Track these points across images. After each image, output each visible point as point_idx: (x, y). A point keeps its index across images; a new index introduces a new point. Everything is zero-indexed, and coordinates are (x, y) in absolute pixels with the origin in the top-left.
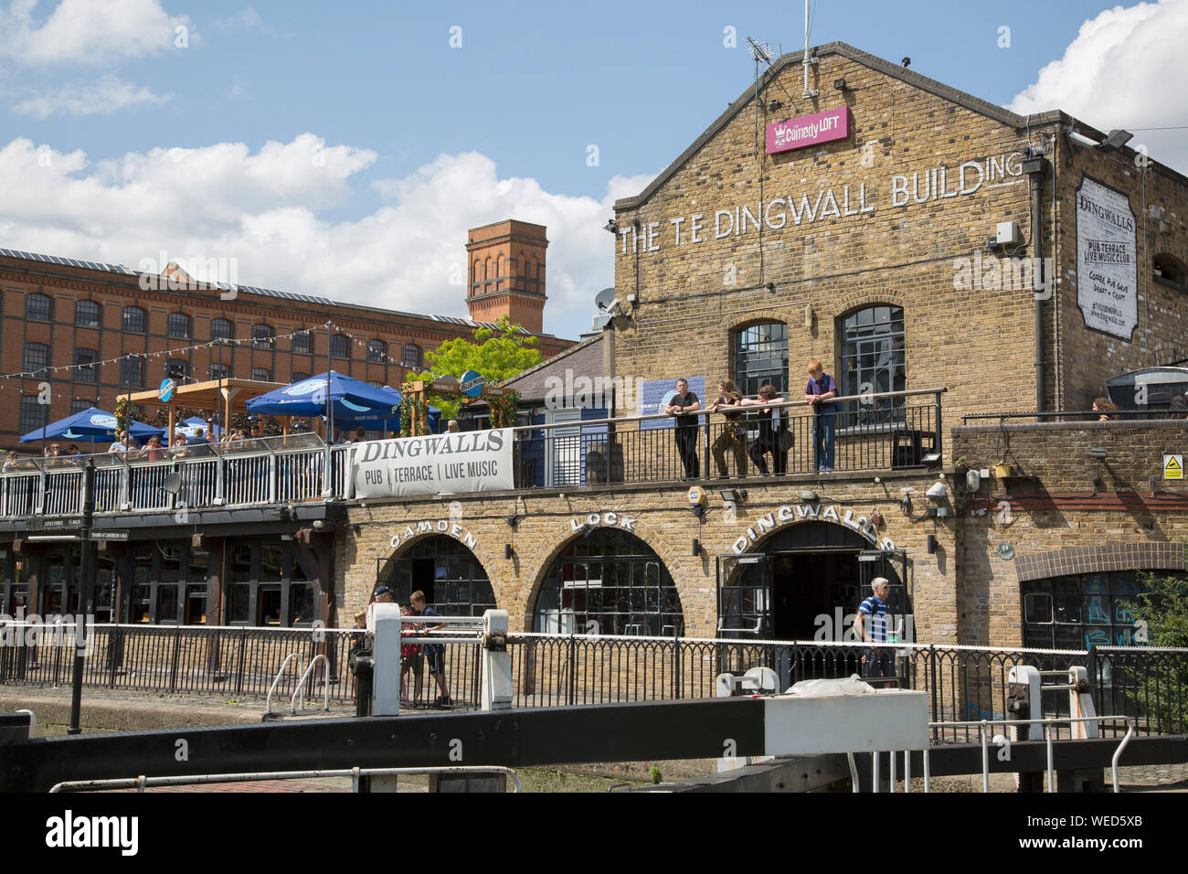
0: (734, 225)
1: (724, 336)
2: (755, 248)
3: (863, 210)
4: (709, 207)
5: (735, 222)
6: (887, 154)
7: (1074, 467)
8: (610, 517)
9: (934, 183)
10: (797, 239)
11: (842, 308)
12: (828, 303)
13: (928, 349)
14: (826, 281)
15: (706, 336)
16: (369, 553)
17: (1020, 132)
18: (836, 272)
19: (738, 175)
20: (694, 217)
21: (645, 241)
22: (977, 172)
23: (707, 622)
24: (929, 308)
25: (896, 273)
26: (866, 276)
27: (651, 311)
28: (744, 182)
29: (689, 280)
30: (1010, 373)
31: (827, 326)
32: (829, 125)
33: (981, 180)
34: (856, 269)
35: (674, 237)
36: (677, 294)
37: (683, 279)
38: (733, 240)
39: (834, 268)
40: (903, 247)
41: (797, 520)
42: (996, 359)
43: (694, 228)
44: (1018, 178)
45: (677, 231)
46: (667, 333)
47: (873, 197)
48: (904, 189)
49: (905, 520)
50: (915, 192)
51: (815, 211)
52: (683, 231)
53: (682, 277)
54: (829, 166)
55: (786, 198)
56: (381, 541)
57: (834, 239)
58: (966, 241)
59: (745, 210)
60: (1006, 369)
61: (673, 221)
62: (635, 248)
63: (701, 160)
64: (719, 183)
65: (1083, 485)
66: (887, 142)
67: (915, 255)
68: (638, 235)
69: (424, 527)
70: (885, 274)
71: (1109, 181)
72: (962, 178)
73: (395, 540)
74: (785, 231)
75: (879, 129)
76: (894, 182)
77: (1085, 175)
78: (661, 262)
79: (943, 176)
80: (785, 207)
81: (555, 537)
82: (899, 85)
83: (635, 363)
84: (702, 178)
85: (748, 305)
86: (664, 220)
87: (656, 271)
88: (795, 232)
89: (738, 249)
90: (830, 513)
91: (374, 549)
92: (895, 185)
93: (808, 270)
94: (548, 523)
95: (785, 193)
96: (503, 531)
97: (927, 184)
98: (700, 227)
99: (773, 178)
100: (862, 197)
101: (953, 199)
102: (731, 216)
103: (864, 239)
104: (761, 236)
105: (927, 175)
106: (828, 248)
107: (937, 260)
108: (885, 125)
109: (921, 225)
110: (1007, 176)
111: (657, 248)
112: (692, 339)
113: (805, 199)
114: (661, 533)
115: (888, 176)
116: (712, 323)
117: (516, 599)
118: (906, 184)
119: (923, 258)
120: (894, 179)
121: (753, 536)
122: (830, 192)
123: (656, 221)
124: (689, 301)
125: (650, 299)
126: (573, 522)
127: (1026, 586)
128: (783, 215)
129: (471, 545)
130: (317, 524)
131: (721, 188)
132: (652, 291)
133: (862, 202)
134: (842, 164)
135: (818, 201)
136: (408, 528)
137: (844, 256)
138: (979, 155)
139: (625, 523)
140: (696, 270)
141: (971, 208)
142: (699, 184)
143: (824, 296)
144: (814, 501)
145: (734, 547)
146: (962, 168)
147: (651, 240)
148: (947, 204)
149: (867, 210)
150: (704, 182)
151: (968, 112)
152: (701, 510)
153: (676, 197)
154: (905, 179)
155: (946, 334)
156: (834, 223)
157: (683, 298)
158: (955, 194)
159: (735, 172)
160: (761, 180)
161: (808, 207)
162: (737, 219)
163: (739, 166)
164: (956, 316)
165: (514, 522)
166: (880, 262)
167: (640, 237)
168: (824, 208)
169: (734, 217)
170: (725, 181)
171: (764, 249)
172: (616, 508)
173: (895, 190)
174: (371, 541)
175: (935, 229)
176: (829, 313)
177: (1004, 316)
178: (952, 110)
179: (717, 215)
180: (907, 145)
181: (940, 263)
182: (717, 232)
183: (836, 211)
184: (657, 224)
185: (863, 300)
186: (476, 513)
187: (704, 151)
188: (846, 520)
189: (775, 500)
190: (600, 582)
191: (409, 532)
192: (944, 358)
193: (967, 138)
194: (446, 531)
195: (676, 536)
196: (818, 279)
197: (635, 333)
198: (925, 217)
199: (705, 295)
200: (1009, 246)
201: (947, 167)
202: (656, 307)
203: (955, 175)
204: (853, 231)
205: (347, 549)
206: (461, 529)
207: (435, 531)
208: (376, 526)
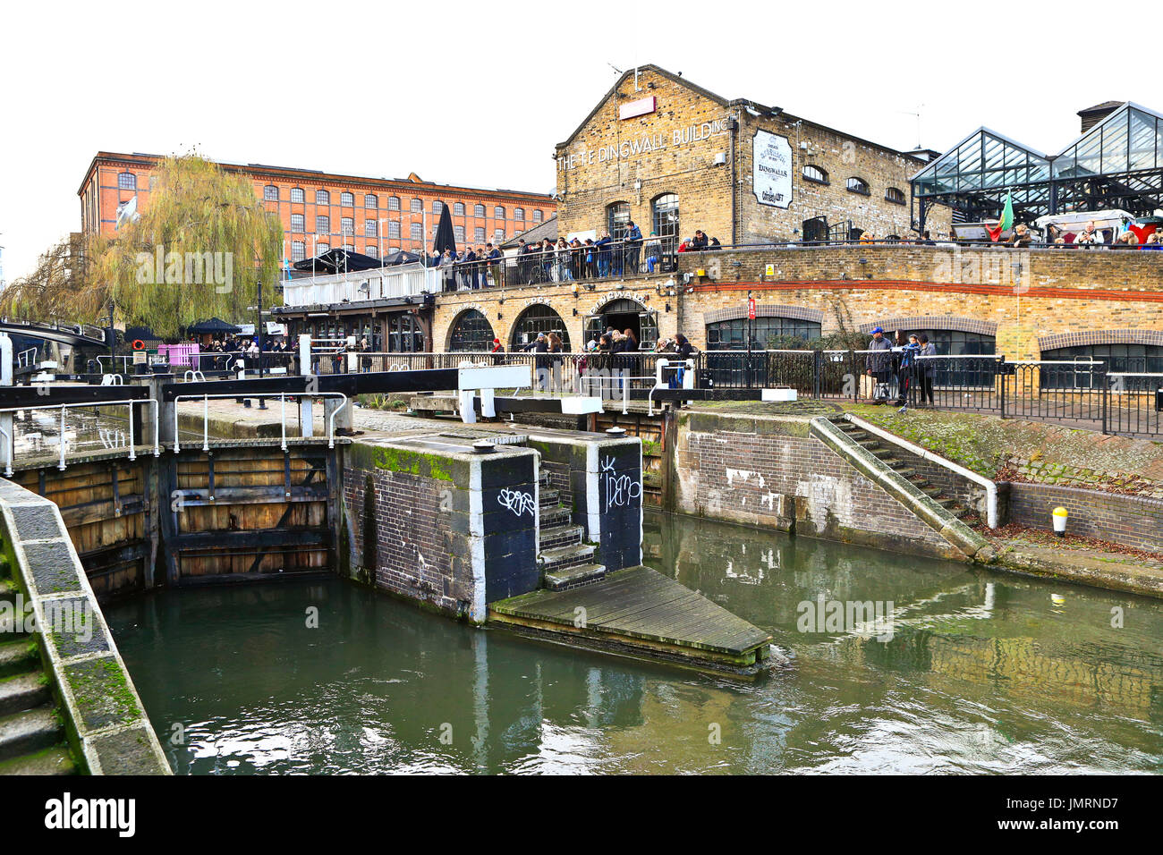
0: (606, 156)
1: (603, 209)
2: (616, 166)
3: (661, 147)
4: (596, 147)
5: (607, 154)
6: (671, 120)
7: (728, 271)
8: (540, 299)
9: (691, 134)
10: (634, 162)
11: (653, 195)
12: (647, 193)
13: (688, 215)
14: (646, 182)
15: (596, 210)
16: (444, 319)
17: (726, 108)
18: (650, 178)
20: (590, 151)
21: (569, 164)
22: (709, 128)
24: (689, 195)
25: (675, 178)
26: (662, 180)
27: (572, 198)
28: (611, 134)
29: (588, 183)
30: (722, 226)
31: (647, 204)
32: (645, 105)
33: (710, 132)
34: (658, 176)
35: (581, 161)
36: (583, 190)
38: (606, 163)
39: (649, 176)
40: (678, 165)
41: (615, 298)
42: (716, 219)
43: (590, 157)
44: (725, 131)
45: (583, 158)
46: (579, 209)
47: (665, 141)
48: (678, 137)
49: (658, 297)
50: (683, 138)
51: (641, 148)
52: (585, 158)
53: (585, 181)
54: (647, 126)
55: (629, 141)
56: (449, 313)
57: (649, 161)
58: (705, 162)
59: (612, 148)
60: (720, 224)
61: (581, 154)
62: (565, 167)
63: (592, 123)
64: (600, 134)
65: (732, 279)
66: (671, 113)
67: (683, 169)
68: (566, 161)
69: (466, 306)
70: (671, 179)
71: (774, 131)
72: (702, 131)
73: (455, 312)
74: (628, 158)
75: (668, 107)
76: (674, 133)
77: (758, 129)
78: (576, 174)
79: (694, 130)
80: (628, 146)
81: (518, 309)
82: (677, 85)
83: (565, 224)
84: (593, 132)
85: (613, 194)
86: (577, 153)
87: (574, 179)
88: (632, 158)
89: (609, 167)
90: (627, 294)
91: (446, 317)
92: (674, 135)
93: (638, 177)
94: (515, 302)
95: (628, 139)
96: (497, 307)
97: (688, 134)
98: (592, 156)
99: (623, 131)
100: (661, 141)
101: (699, 142)
103: (661, 161)
104: (618, 161)
105: (688, 130)
106: (647, 166)
107: (693, 171)
108: (670, 105)
109: (686, 154)
111: (574, 167)
112: (590, 212)
113: (637, 142)
114: (561, 306)
115: (671, 130)
116: (598, 204)
118: (679, 134)
119: (687, 171)
121: (597, 306)
122: (647, 139)
123: (574, 154)
124: (588, 193)
125: (571, 192)
126: (525, 302)
127: (708, 326)
128: (627, 150)
129: (485, 313)
130: (421, 305)
131: (601, 137)
133: (661, 143)
134: (653, 124)
135: (642, 143)
136: (459, 306)
137: (654, 170)
138: (710, 120)
139: (546, 301)
140: (591, 178)
141: (706, 146)
142: (591, 135)
143: (645, 190)
144: (622, 289)
145: (590, 312)
146: (702, 126)
147: (572, 163)
148: (696, 144)
149: (663, 147)
150: (594, 134)
151: (706, 98)
152: (576, 295)
153: (582, 141)
154: (679, 132)
155: (696, 208)
156: (649, 153)
157: (586, 191)
158: (699, 139)
159: (607, 129)
160: (618, 133)
161: (638, 146)
163: (609, 126)
164: (700, 199)
165: (501, 303)
166: (669, 173)
168: (645, 147)
169: (607, 151)
170: (603, 134)
171: (620, 167)
172: (543, 294)
173: (674, 137)
174: (445, 313)
175: (691, 156)
176: (648, 198)
177: (720, 198)
178: (699, 98)
179: (600, 150)
180: (679, 115)
181: (694, 173)
182: (600, 159)
183: (650, 147)
185: (661, 191)
186: (486, 299)
187: (594, 118)
188: (634, 297)
189: (606, 289)
191: (459, 308)
192: (695, 219)
193: (705, 111)
194: (474, 307)
195: (567, 307)
196: (643, 181)
197: (565, 209)
198: (687, 150)
199: (595, 190)
200: (722, 164)
201: (696, 125)
202: (574, 196)
203: (699, 130)
204: (657, 157)
205: (435, 317)
206: (481, 306)
207: (470, 307)
208: (447, 306)
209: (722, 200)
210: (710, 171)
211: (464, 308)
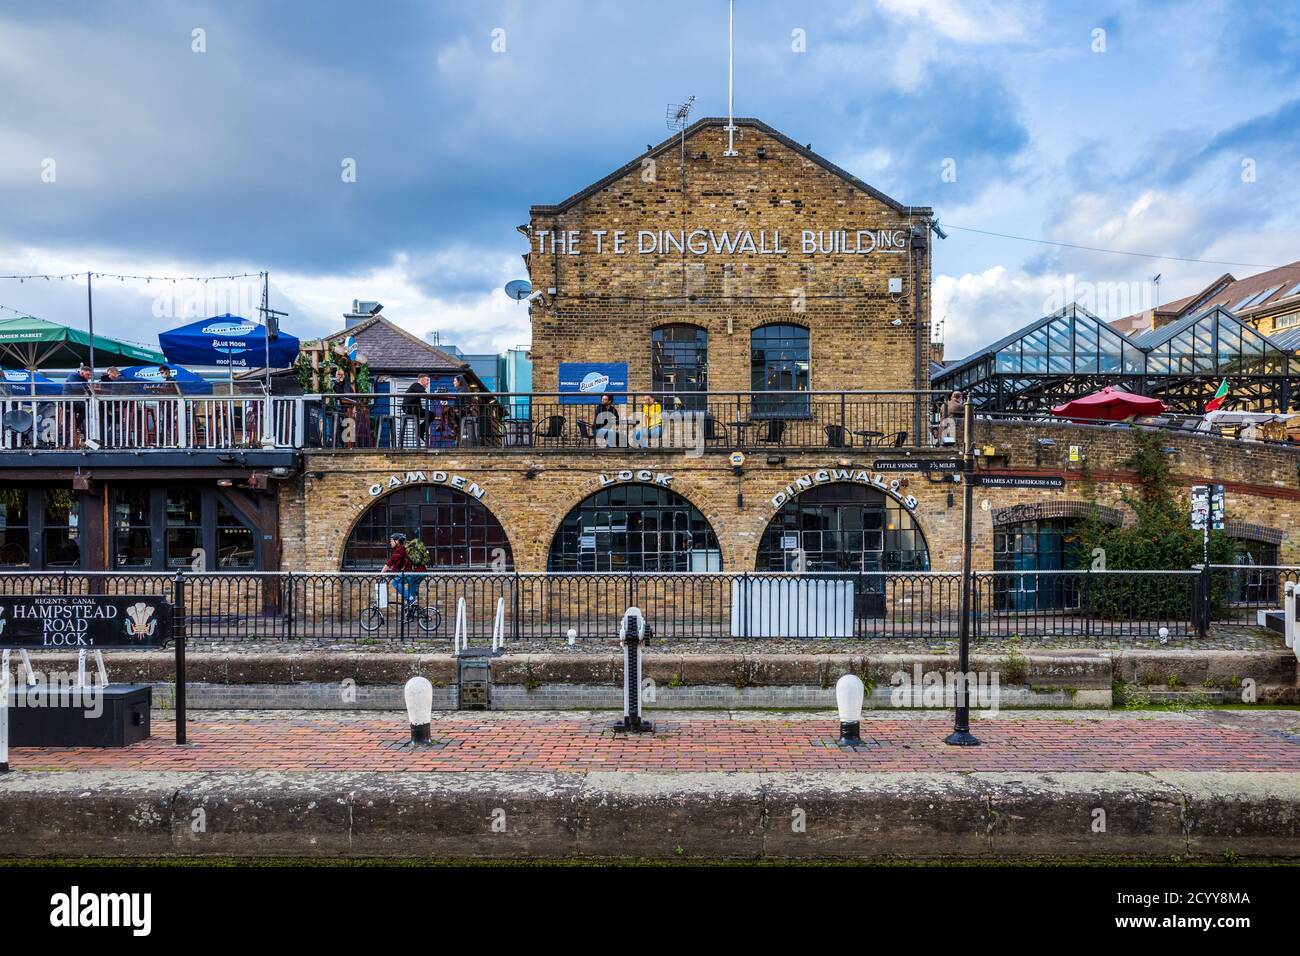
0: (656, 244)
1: (646, 332)
2: (678, 266)
3: (777, 251)
4: (632, 227)
5: (658, 243)
6: (798, 213)
7: (1027, 450)
8: (643, 475)
9: (837, 241)
10: (717, 265)
11: (758, 322)
12: (746, 318)
13: (830, 361)
14: (743, 301)
15: (629, 331)
16: (339, 500)
17: (903, 216)
18: (752, 295)
19: (660, 205)
20: (617, 233)
21: (564, 245)
22: (870, 239)
23: (746, 559)
24: (832, 331)
26: (779, 301)
27: (572, 305)
28: (667, 212)
29: (611, 283)
30: (893, 384)
31: (745, 334)
33: (874, 245)
34: (770, 296)
35: (596, 246)
36: (599, 294)
37: (604, 282)
38: (656, 257)
39: (751, 292)
40: (810, 284)
41: (832, 481)
42: (883, 373)
43: (617, 241)
44: (901, 249)
45: (599, 241)
46: (588, 324)
47: (786, 243)
48: (811, 241)
49: (926, 483)
50: (821, 245)
51: (734, 246)
52: (605, 242)
53: (604, 280)
54: (747, 213)
55: (707, 231)
56: (356, 489)
57: (750, 269)
58: (862, 287)
59: (668, 234)
60: (890, 380)
61: (594, 232)
62: (553, 249)
63: (623, 186)
64: (642, 209)
65: (1030, 463)
66: (797, 203)
67: (820, 291)
68: (556, 238)
69: (415, 477)
72: (859, 241)
73: (375, 489)
74: (706, 256)
75: (790, 192)
76: (804, 235)
78: (582, 264)
79: (844, 238)
80: (707, 238)
81: (580, 490)
82: (806, 163)
83: (553, 347)
84: (623, 201)
85: (670, 310)
86: (585, 230)
87: (577, 272)
88: (714, 259)
89: (661, 264)
90: (862, 476)
91: (346, 497)
92: (804, 237)
93: (727, 290)
94: (572, 478)
95: (707, 227)
96: (519, 483)
97: (831, 241)
98: (623, 241)
99: (695, 213)
100: (776, 241)
101: (850, 256)
102: (654, 238)
103: (777, 273)
104: (684, 257)
105: (831, 234)
106: (745, 276)
107: (838, 297)
108: (796, 191)
109: (825, 270)
110: (893, 245)
111: (578, 252)
112: (614, 332)
113: (725, 236)
114: (698, 488)
115: (798, 229)
116: (634, 322)
117: (535, 542)
118: (814, 238)
119: (827, 295)
120: (804, 232)
121: (791, 492)
122: (748, 233)
123: (576, 230)
124: (611, 300)
125: (570, 294)
126: (601, 477)
127: (995, 528)
128: (705, 244)
129: (477, 494)
130: (277, 470)
131: (644, 213)
132: (573, 286)
133: (777, 245)
134: (759, 213)
135: (738, 238)
136: (393, 478)
137: (760, 284)
138: (873, 227)
139: (661, 478)
140: (618, 276)
141: (866, 264)
142: (621, 206)
143: (741, 311)
144: (849, 467)
145: (774, 501)
146: (859, 233)
147: (571, 245)
148: (847, 258)
149: (780, 251)
150: (627, 205)
151: (864, 195)
152: (740, 471)
153: (598, 213)
154: (813, 234)
155: (844, 351)
156: (751, 257)
157: (603, 297)
158: (853, 252)
159: (658, 202)
160: (683, 213)
161: (727, 241)
162: (661, 241)
163: (662, 198)
164: (853, 339)
165: (531, 474)
167: (559, 241)
168: (743, 245)
169: (658, 239)
170: (648, 208)
171: (686, 268)
172: (650, 467)
173: (804, 241)
174: (342, 489)
175: (836, 275)
176: (746, 325)
177: (889, 343)
178: (852, 191)
179: (641, 233)
180: (814, 209)
181: (840, 300)
182: (640, 248)
183: (753, 248)
184: (578, 232)
185: (776, 319)
186: (483, 467)
187: (626, 179)
188: (876, 481)
189: (813, 465)
190: (625, 527)
191: (394, 481)
192: (843, 369)
193: (863, 213)
194: (444, 481)
195: (715, 492)
196: (736, 298)
197: (555, 322)
198: (828, 264)
199: (627, 298)
200: (896, 295)
201: (847, 231)
202: (577, 302)
203: (853, 238)
204: (768, 265)
205: (306, 496)
206: (464, 480)
207: (430, 481)
208: (348, 475)
209: (893, 346)
210: (872, 302)
211: (411, 482)
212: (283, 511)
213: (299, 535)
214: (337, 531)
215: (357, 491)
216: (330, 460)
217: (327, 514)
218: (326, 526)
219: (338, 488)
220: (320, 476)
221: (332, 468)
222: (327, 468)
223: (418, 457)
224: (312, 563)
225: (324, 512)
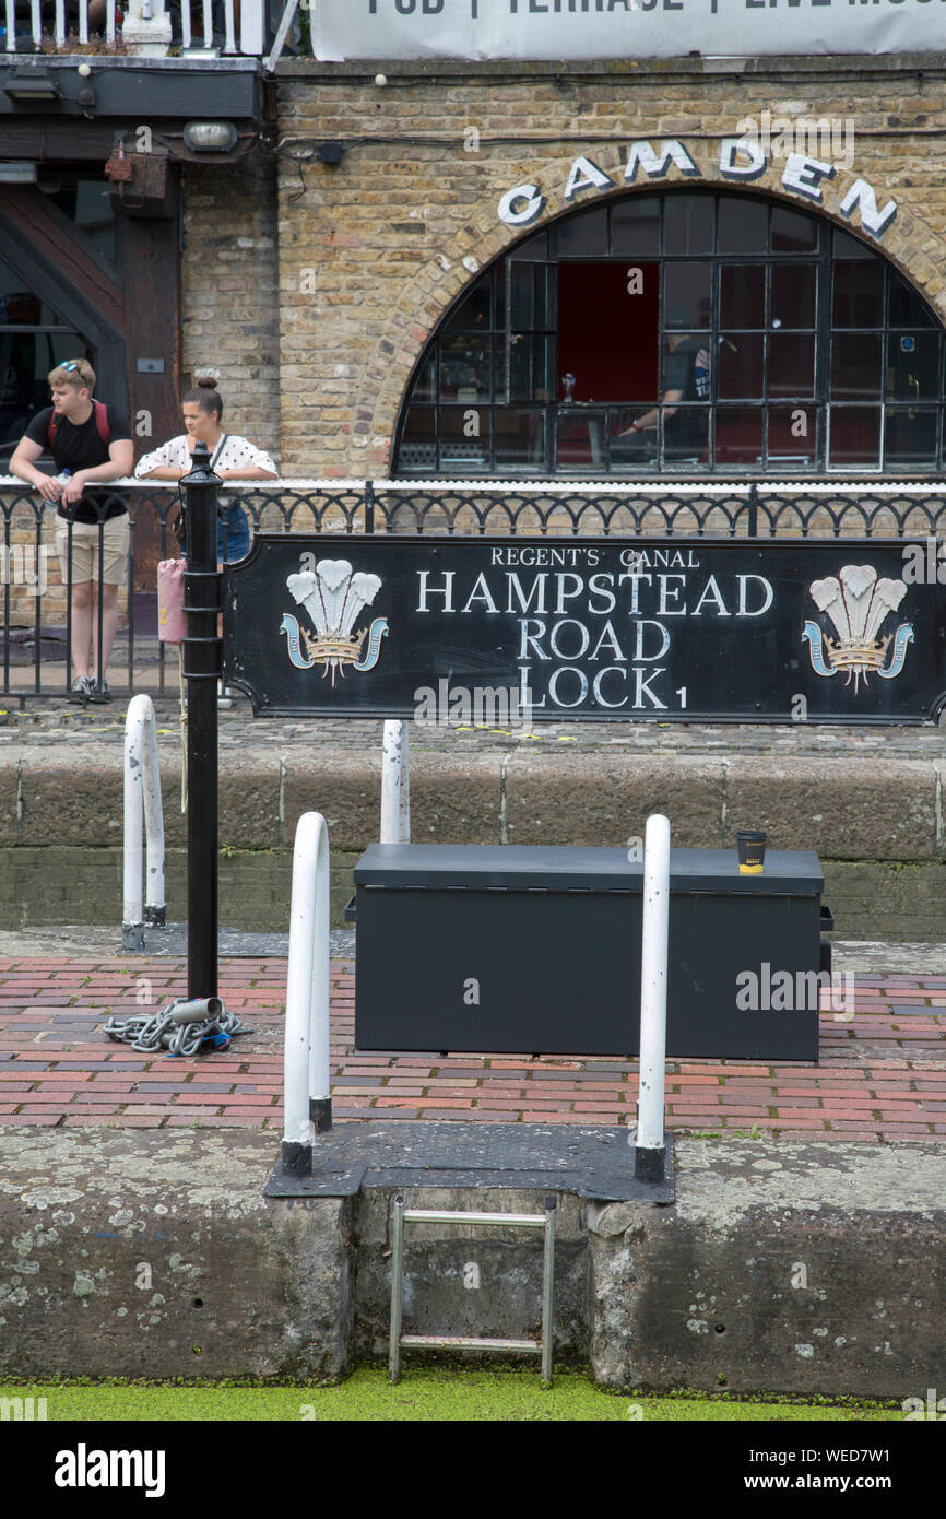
16: (396, 239)
56: (452, 201)
69: (657, 161)
73: (515, 206)
91: (420, 228)
129: (870, 219)
136: (580, 163)
174: (406, 200)
191: (583, 176)
194: (758, 174)
205: (283, 225)
206: (826, 168)
207: (708, 175)
208: (427, 154)
211: (643, 179)
212: (193, 274)
213: (249, 360)
214: (388, 348)
215: (453, 210)
216: (363, 98)
217: (353, 287)
218: (348, 328)
219: (394, 200)
220: (332, 156)
221: (372, 126)
222: (354, 125)
223: (667, 91)
224: (304, 454)
225: (345, 279)
